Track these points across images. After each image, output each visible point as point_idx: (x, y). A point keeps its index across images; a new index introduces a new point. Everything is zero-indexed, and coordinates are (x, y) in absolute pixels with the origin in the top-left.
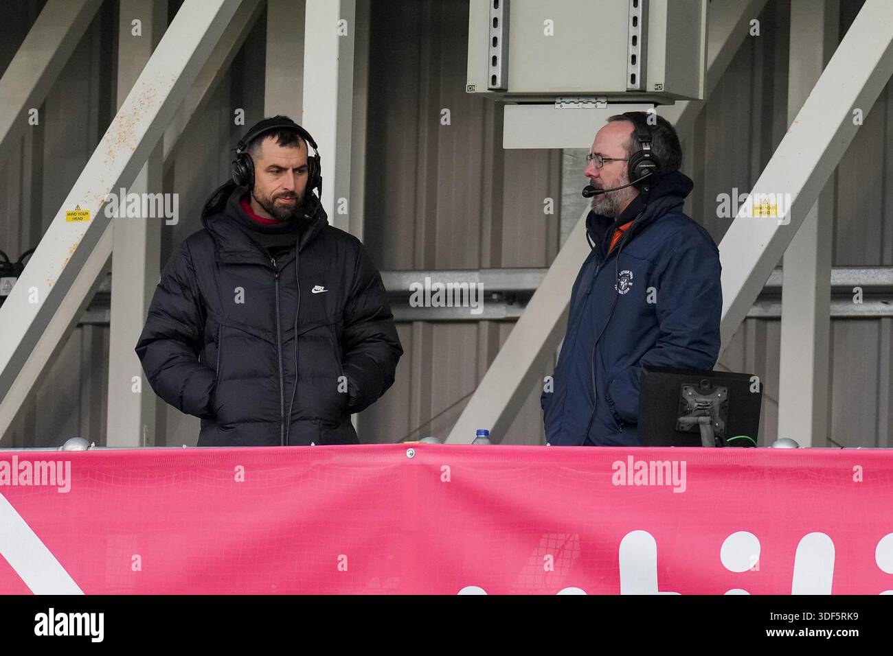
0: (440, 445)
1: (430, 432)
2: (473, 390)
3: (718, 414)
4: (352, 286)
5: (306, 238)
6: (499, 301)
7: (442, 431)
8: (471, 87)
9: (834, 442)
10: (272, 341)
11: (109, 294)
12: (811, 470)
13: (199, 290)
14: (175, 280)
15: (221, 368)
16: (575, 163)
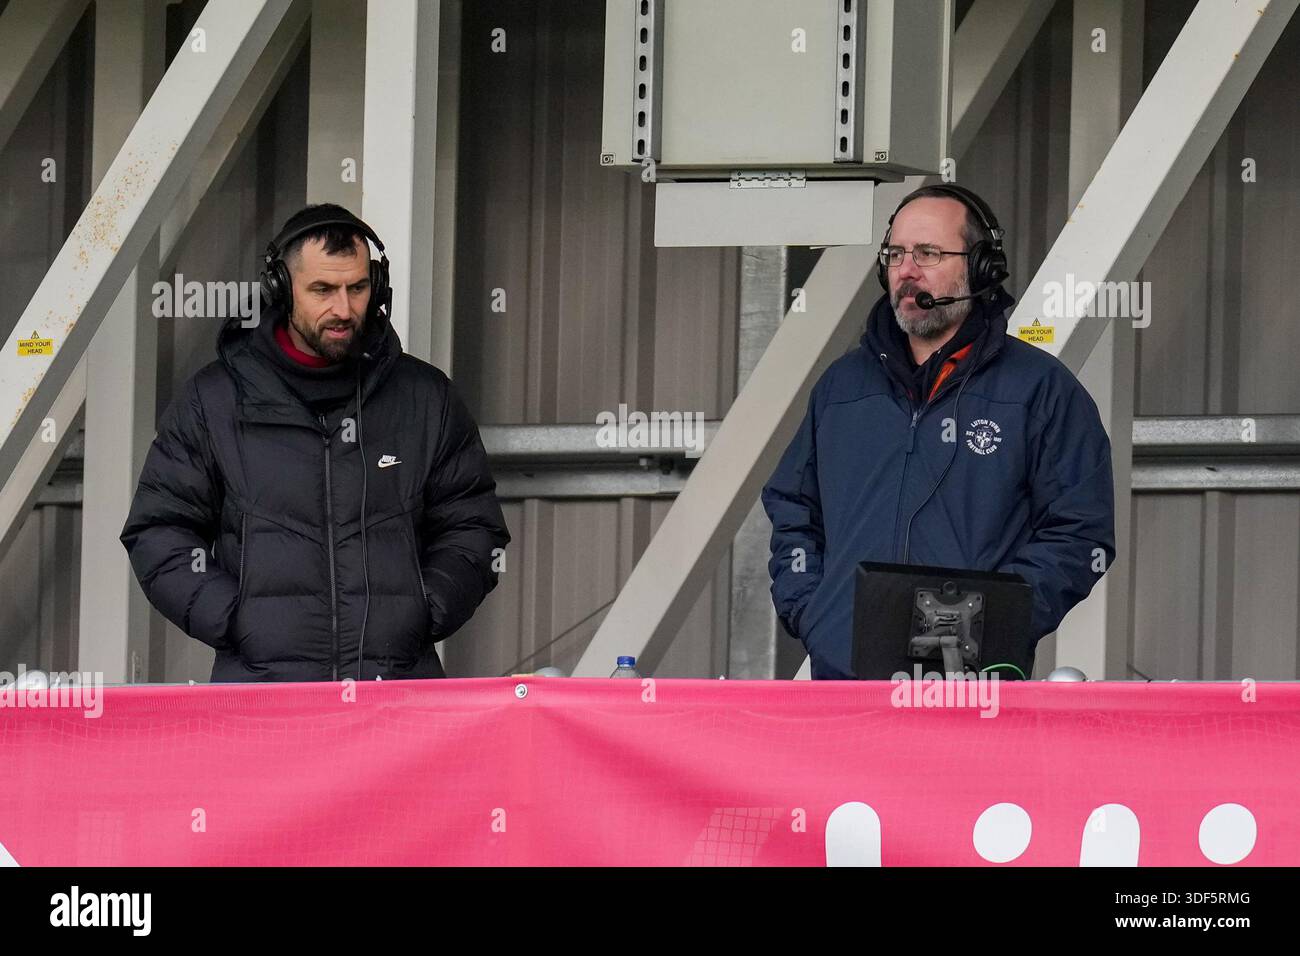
0: (565, 679)
1: (549, 661)
2: (612, 597)
3: (968, 632)
4: (437, 451)
5: (370, 385)
6: (650, 469)
7: (568, 660)
8: (608, 157)
9: (1137, 672)
10: (321, 540)
11: (81, 460)
12: (1104, 713)
13: (213, 456)
14: (178, 439)
15: (246, 577)
16: (760, 267)
